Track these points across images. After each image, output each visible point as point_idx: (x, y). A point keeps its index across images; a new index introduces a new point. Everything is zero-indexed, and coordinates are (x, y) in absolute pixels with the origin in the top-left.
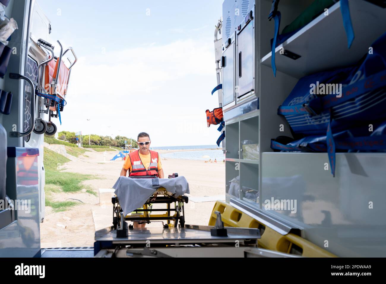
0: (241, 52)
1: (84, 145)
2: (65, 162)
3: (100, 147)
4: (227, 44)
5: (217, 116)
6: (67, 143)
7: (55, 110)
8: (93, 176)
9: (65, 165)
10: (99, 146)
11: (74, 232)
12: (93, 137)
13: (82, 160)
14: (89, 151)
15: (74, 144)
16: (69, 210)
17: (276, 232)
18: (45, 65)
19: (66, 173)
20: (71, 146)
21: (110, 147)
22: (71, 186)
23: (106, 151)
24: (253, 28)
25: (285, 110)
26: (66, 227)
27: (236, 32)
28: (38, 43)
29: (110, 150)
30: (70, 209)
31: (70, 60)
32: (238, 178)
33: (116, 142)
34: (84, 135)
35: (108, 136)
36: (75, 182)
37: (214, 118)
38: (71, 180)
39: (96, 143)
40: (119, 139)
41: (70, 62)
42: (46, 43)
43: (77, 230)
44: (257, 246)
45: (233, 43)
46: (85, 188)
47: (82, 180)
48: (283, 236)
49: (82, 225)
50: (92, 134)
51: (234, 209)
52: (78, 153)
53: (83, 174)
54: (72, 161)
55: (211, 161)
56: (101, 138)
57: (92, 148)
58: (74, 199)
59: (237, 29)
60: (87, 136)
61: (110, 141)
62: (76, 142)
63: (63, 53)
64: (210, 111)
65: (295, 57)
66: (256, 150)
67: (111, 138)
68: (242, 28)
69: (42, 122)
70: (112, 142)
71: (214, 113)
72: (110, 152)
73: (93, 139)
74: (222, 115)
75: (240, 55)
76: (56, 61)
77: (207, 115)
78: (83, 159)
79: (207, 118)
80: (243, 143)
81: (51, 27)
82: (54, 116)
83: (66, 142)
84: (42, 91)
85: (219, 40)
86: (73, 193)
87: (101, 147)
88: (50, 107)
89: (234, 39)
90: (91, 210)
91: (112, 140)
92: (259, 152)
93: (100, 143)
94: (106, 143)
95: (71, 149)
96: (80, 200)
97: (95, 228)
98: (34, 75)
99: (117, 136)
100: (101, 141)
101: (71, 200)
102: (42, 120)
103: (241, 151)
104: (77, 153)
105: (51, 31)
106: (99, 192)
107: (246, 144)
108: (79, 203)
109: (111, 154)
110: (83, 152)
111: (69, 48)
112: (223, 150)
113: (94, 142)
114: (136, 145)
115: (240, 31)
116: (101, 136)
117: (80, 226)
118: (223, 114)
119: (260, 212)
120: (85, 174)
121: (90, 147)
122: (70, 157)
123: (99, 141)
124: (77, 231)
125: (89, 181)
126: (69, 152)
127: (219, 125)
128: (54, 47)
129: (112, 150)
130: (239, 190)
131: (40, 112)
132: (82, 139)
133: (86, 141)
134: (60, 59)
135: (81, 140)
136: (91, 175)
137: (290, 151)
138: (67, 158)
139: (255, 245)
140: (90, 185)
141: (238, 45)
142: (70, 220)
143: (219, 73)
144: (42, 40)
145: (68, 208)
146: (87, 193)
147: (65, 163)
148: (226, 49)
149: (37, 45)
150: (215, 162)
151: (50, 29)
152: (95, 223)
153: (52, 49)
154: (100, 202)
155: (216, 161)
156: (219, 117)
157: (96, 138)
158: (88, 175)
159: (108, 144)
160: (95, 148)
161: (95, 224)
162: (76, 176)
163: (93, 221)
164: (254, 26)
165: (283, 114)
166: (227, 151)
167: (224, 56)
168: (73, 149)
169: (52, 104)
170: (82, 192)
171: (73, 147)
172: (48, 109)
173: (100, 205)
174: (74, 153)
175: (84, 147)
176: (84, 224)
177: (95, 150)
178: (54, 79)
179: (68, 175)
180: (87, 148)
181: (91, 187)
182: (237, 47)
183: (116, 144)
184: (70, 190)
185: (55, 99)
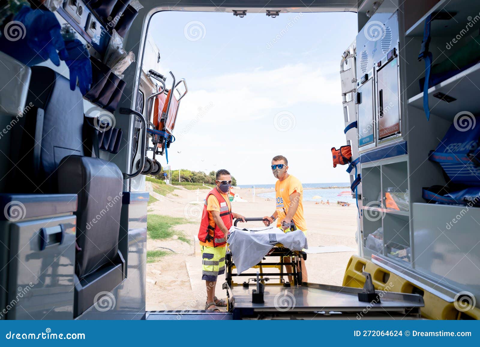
0: (382, 90)
1: (174, 182)
2: (151, 202)
3: (191, 185)
4: (363, 79)
5: (344, 155)
6: (153, 179)
7: (161, 146)
8: (185, 219)
9: (152, 206)
10: (190, 183)
11: (165, 289)
12: (184, 172)
13: (170, 199)
14: (178, 189)
15: (162, 181)
16: (158, 262)
17: (440, 299)
18: (155, 98)
19: (154, 216)
20: (157, 182)
21: (203, 185)
22: (160, 232)
23: (198, 190)
24: (398, 66)
25: (439, 157)
26: (156, 282)
27: (374, 68)
28: (149, 74)
29: (203, 188)
30: (160, 260)
31: (179, 92)
32: (381, 230)
33: (210, 178)
34: (174, 170)
35: (201, 171)
36: (164, 227)
37: (341, 158)
38: (160, 225)
39: (187, 180)
40: (214, 175)
41: (179, 94)
42: (157, 74)
43: (168, 286)
44: (420, 316)
45: (371, 80)
46: (177, 235)
47: (172, 224)
48: (449, 304)
49: (174, 280)
50: (183, 169)
51: (378, 267)
52: (166, 191)
53: (174, 217)
54: (159, 200)
55: (323, 203)
56: (193, 173)
57: (182, 185)
58: (164, 248)
59: (377, 65)
60: (177, 171)
61: (204, 177)
62: (164, 179)
63: (175, 85)
64: (336, 149)
65: (449, 100)
66: (403, 199)
67: (205, 174)
68: (382, 65)
69: (148, 160)
70: (206, 179)
71: (341, 151)
72: (204, 190)
73: (184, 174)
74: (351, 154)
75: (381, 92)
76: (167, 94)
77: (333, 154)
78: (172, 198)
79: (333, 157)
80: (387, 190)
81: (160, 55)
82: (159, 153)
83: (152, 177)
84: (150, 126)
85: (346, 71)
86: (162, 240)
87: (193, 185)
88: (158, 144)
89: (373, 75)
90: (185, 262)
91: (205, 176)
92: (409, 202)
93: (192, 179)
94: (199, 179)
95: (158, 186)
96: (172, 249)
97: (191, 285)
98: (139, 108)
99: (211, 171)
100: (193, 177)
101: (160, 249)
102: (148, 159)
103: (383, 199)
104: (164, 191)
105: (160, 60)
106: (194, 239)
107: (391, 192)
108: (169, 253)
109: (204, 192)
110: (172, 190)
111: (182, 80)
112: (352, 195)
113: (185, 179)
114: (233, 182)
115: (380, 67)
116: (193, 171)
117: (173, 282)
118: (351, 152)
119: (413, 272)
120: (176, 217)
121: (180, 185)
122: (157, 196)
123: (191, 177)
124: (169, 288)
125: (181, 225)
126: (156, 190)
127: (347, 166)
128: (166, 79)
129: (205, 188)
130: (382, 245)
131: (147, 149)
132: (171, 174)
133: (175, 177)
134: (171, 91)
135: (169, 176)
136: (184, 219)
137: (449, 204)
138: (154, 198)
139: (418, 314)
140: (183, 231)
141: (377, 82)
142: (160, 274)
143: (346, 107)
144: (153, 71)
145: (156, 259)
146: (180, 241)
147: (152, 204)
148: (362, 84)
149: (146, 76)
150: (327, 204)
151: (159, 58)
152: (191, 278)
153: (163, 81)
154: (195, 252)
155: (329, 203)
156: (346, 156)
157: (188, 173)
158: (179, 219)
159: (201, 181)
160: (186, 185)
161: (191, 280)
162: (166, 220)
163: (188, 275)
164: (398, 64)
165: (438, 160)
166: (364, 198)
167: (359, 92)
168: (160, 186)
169: (160, 140)
170: (173, 239)
171: (160, 184)
172: (156, 146)
173: (195, 256)
174: (161, 192)
175: (173, 184)
176: (176, 280)
177: (186, 188)
178: (164, 113)
179: (157, 219)
180: (176, 185)
181: (183, 232)
182: (376, 84)
183: (211, 181)
184: (159, 236)
185: (164, 135)
